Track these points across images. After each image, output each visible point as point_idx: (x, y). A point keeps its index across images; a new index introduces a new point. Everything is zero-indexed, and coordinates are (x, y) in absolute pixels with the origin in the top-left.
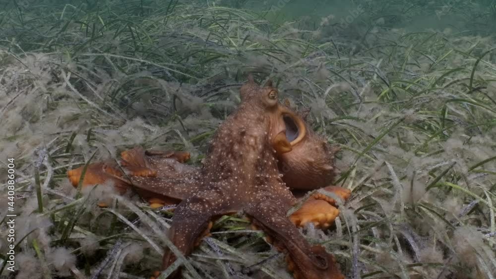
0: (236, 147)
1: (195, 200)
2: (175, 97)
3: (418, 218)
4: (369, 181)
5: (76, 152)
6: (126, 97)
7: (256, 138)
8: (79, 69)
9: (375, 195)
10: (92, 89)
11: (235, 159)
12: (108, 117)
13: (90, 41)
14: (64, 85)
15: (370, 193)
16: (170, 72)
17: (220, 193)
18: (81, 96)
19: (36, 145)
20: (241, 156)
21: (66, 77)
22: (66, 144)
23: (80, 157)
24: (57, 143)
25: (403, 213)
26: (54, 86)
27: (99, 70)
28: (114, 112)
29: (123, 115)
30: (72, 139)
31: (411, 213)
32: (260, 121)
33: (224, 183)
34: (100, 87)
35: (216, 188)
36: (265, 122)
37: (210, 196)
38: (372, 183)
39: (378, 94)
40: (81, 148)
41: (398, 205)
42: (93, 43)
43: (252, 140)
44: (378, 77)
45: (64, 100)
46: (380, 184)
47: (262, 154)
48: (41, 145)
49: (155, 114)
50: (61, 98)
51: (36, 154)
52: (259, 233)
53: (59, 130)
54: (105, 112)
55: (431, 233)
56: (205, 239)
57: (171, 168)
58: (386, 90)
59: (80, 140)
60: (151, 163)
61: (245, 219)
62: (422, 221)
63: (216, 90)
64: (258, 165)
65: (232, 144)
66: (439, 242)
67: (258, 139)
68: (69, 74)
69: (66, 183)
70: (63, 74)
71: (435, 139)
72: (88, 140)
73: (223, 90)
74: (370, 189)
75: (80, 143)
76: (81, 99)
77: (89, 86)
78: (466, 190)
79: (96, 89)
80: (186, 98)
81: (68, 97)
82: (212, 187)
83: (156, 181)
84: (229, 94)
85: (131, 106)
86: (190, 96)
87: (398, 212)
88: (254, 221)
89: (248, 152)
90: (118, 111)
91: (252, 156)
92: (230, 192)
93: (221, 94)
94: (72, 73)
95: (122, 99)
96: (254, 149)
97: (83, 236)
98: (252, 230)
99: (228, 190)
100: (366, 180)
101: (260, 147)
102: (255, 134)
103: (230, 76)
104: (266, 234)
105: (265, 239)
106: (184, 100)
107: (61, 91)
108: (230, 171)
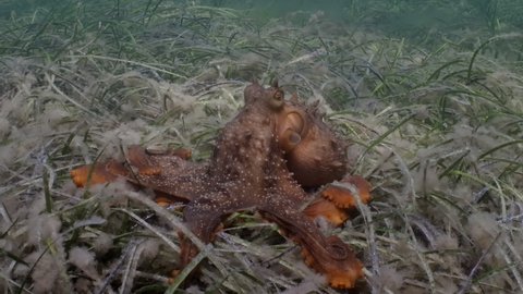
0: (242, 151)
1: (203, 201)
2: (166, 96)
3: (430, 207)
4: (378, 172)
5: (76, 153)
6: (114, 99)
7: (262, 141)
8: (62, 71)
9: (384, 186)
10: (79, 91)
11: (241, 162)
12: (97, 119)
13: (71, 43)
14: (49, 87)
15: (379, 184)
16: (158, 72)
17: (228, 195)
18: (67, 98)
19: (31, 148)
20: (247, 159)
21: (51, 80)
22: (63, 146)
23: (80, 158)
24: (54, 145)
25: (415, 203)
26: (39, 89)
27: (83, 72)
28: (102, 115)
29: (113, 117)
30: (69, 141)
31: (422, 202)
32: (265, 123)
33: (231, 184)
34: (86, 90)
35: (223, 190)
36: (271, 125)
37: (217, 197)
38: (381, 174)
39: (371, 89)
40: (80, 149)
41: (410, 195)
42: (74, 45)
43: (258, 143)
44: (371, 71)
45: (50, 103)
46: (389, 174)
47: (270, 156)
48: (37, 148)
49: (145, 115)
50: (47, 101)
51: (32, 157)
52: (273, 226)
53: (54, 132)
54: (94, 114)
55: (445, 220)
56: (219, 234)
57: (175, 164)
58: (380, 85)
59: (77, 142)
60: (153, 161)
61: (257, 215)
62: (435, 209)
63: (208, 89)
64: (266, 167)
65: (238, 148)
66: (453, 230)
67: (265, 143)
68: (53, 77)
69: (70, 184)
70: (47, 77)
71: (435, 132)
72: (85, 141)
73: (214, 89)
74: (379, 180)
75: (78, 144)
76: (67, 102)
77: (75, 89)
78: (476, 178)
79: (82, 91)
80: (177, 97)
81: (54, 100)
82: (219, 189)
83: (162, 180)
84: (221, 93)
85: (119, 108)
86: (182, 96)
87: (410, 202)
88: (267, 215)
89: (255, 155)
90: (107, 113)
91: (259, 159)
92: (238, 193)
93: (213, 93)
94: (57, 76)
95: (110, 100)
96: (261, 152)
97: (94, 236)
98: (266, 224)
99: (235, 192)
100: (373, 172)
101: (268, 149)
102: (262, 137)
103: (221, 74)
104: (280, 227)
105: (279, 231)
106: (175, 100)
107: (47, 93)
108: (237, 173)
